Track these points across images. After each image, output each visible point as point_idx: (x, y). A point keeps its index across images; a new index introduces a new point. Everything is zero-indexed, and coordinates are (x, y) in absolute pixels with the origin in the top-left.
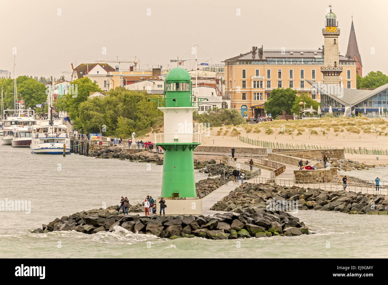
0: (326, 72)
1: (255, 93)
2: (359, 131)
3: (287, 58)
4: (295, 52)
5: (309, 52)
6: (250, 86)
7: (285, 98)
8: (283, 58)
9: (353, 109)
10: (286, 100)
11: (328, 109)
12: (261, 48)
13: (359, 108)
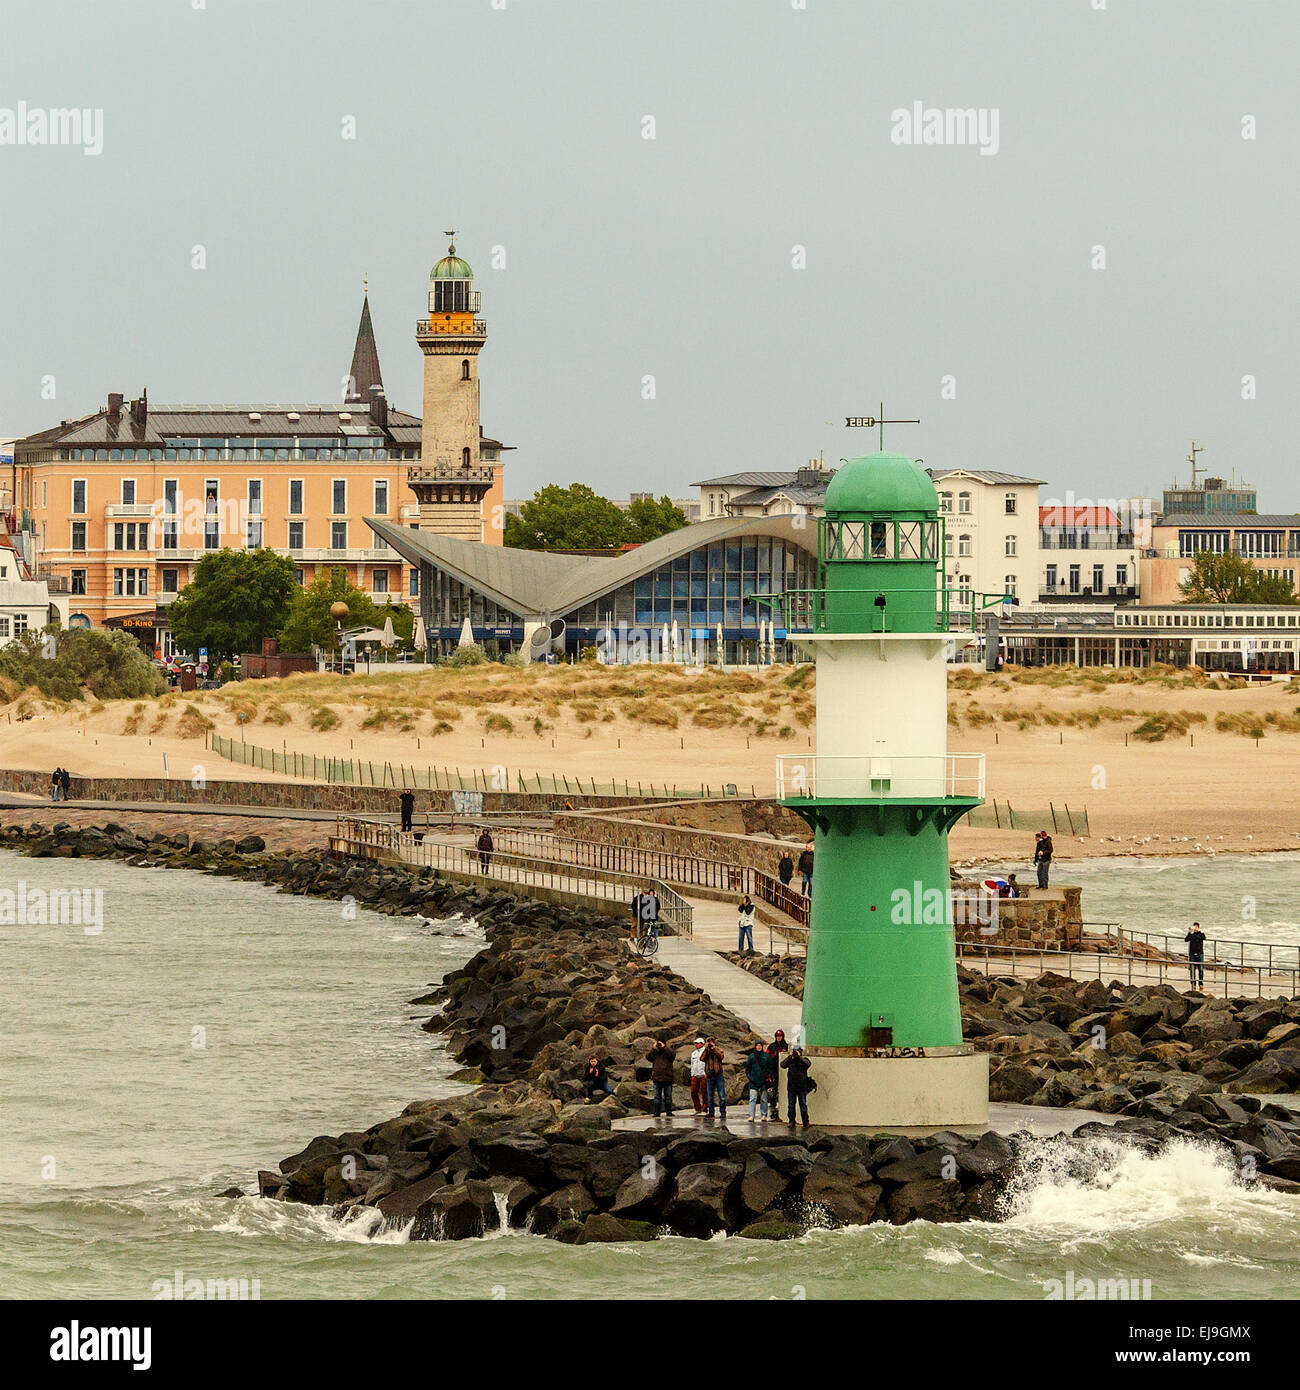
0: (429, 487)
1: (120, 571)
2: (676, 719)
3: (238, 434)
4: (268, 413)
5: (320, 413)
6: (103, 542)
7: (251, 588)
8: (225, 436)
9: (556, 628)
10: (255, 594)
11: (458, 632)
12: (141, 399)
13: (581, 627)
